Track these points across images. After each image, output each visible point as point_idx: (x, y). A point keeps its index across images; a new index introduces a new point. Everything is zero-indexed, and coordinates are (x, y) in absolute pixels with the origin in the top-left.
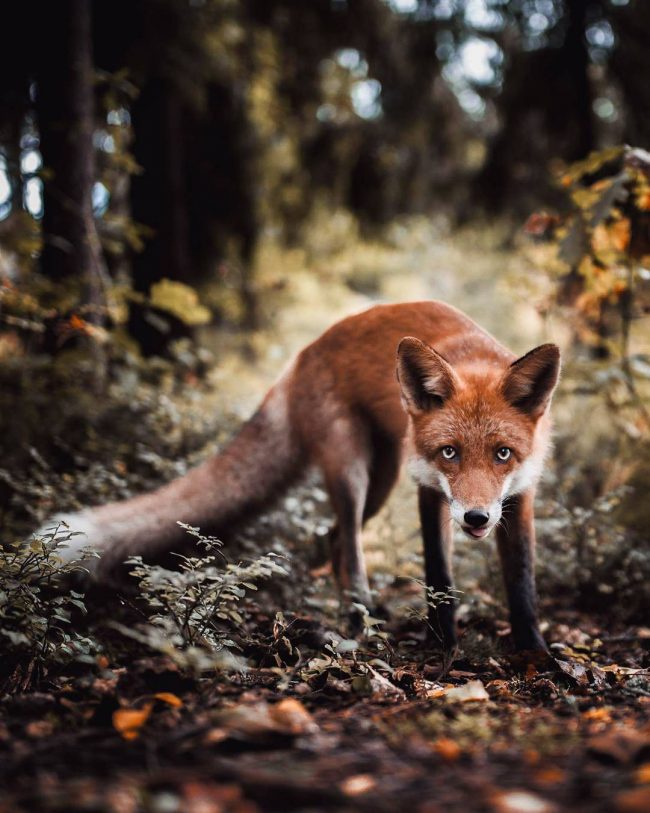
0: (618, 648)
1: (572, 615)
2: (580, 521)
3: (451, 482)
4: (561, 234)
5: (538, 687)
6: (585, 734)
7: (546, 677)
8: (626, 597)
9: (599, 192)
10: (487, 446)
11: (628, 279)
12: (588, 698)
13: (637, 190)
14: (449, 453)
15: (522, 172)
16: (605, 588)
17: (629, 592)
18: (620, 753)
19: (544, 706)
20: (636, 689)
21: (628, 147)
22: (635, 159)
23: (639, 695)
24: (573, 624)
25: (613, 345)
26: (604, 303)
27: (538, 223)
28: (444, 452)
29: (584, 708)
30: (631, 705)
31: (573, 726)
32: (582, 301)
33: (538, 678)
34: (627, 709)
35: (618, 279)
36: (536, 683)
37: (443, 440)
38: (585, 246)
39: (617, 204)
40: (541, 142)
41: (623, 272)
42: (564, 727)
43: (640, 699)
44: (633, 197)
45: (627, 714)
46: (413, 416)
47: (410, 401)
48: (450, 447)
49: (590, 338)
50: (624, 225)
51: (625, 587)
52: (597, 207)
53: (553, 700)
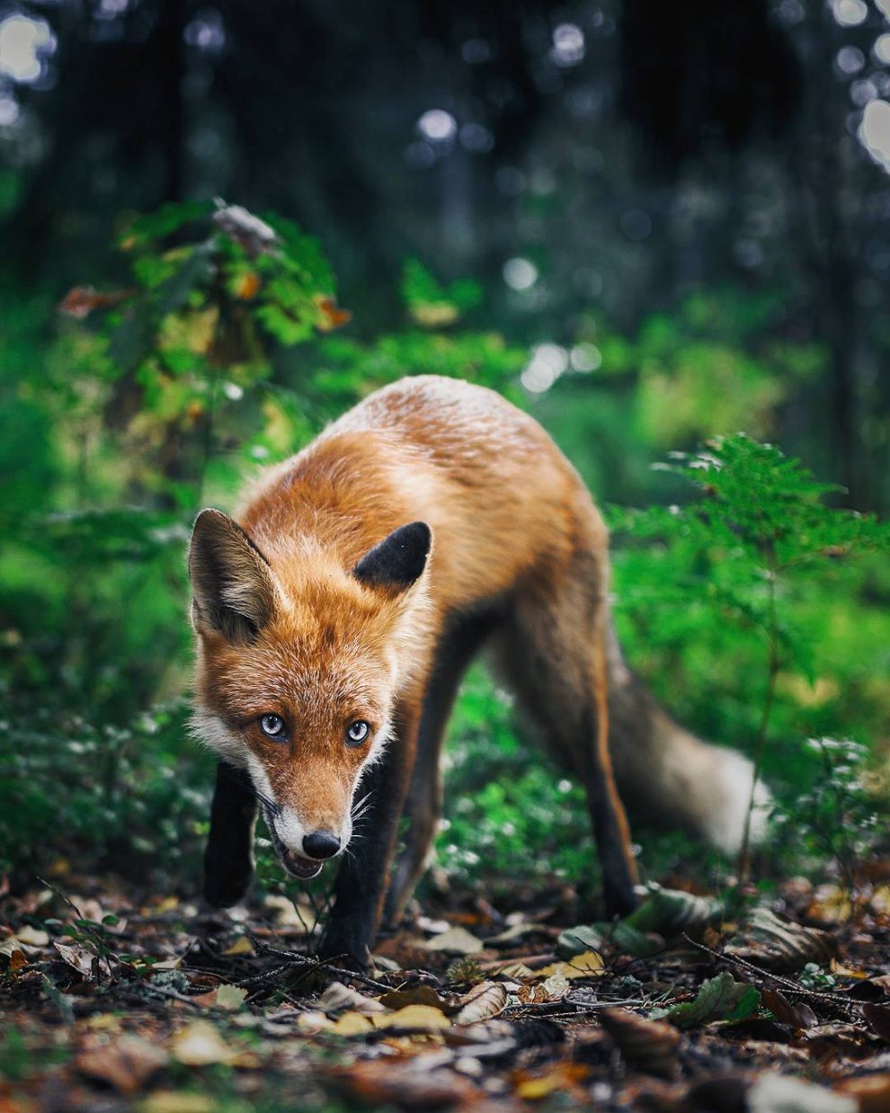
0: (152, 931)
1: (92, 882)
2: (112, 745)
3: (273, 776)
4: (116, 320)
5: (24, 983)
6: (77, 1048)
7: (39, 969)
8: (172, 860)
9: (175, 263)
10: (336, 718)
11: (208, 398)
12: (91, 1000)
13: (230, 267)
14: (272, 726)
15: (73, 225)
16: (143, 844)
17: (176, 852)
18: (121, 1076)
19: (28, 1009)
20: (164, 989)
21: (219, 202)
22: (228, 220)
23: (168, 997)
24: (88, 895)
25: (181, 492)
26: (172, 430)
27: (81, 301)
28: (265, 723)
29: (82, 1013)
30: (152, 1011)
31: (62, 1036)
32: (139, 424)
33: (26, 970)
34: (147, 1016)
35: (194, 395)
36: (22, 977)
37: (263, 703)
38: (148, 341)
39: (200, 285)
40: (105, 183)
41: (201, 386)
42: (49, 1039)
43: (169, 1003)
44: (222, 277)
45: (146, 1024)
46: (205, 639)
47: (204, 614)
48: (274, 715)
49: (153, 479)
50: (210, 317)
51: (172, 844)
52: (171, 286)
53: (42, 1001)
